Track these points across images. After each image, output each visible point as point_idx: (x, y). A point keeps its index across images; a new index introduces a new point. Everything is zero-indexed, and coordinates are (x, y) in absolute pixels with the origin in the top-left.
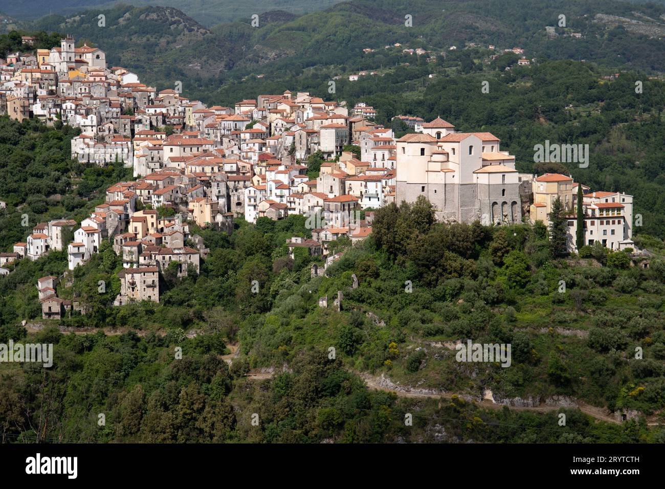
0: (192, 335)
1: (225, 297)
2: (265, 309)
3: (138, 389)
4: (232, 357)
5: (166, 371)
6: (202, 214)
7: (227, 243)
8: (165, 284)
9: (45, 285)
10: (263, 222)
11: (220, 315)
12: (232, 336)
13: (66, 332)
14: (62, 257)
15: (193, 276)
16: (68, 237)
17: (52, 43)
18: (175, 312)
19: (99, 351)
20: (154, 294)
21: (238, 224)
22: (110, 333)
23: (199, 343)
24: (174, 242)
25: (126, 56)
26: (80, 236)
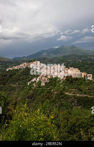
0: (48, 89)
1: (51, 85)
2: (55, 86)
3: (43, 94)
4: (52, 91)
5: (46, 92)
6: (49, 77)
7: (52, 80)
8: (46, 84)
9: (34, 84)
10: (55, 78)
11: (51, 87)
12: (52, 89)
13: (36, 88)
14: (36, 81)
15: (48, 83)
16: (36, 79)
17: (35, 61)
18: (46, 86)
19: (39, 90)
20: (45, 85)
21: (53, 78)
22: (40, 89)
23: (49, 89)
24: (46, 80)
25: (42, 62)
26: (37, 79)
